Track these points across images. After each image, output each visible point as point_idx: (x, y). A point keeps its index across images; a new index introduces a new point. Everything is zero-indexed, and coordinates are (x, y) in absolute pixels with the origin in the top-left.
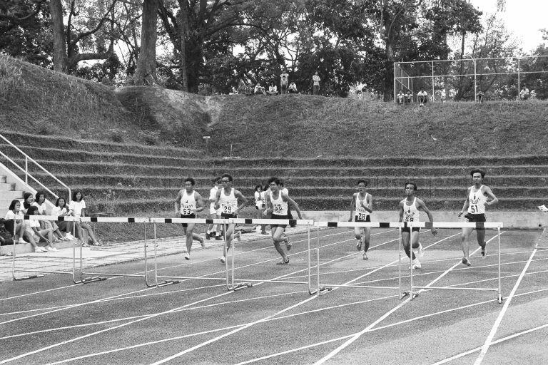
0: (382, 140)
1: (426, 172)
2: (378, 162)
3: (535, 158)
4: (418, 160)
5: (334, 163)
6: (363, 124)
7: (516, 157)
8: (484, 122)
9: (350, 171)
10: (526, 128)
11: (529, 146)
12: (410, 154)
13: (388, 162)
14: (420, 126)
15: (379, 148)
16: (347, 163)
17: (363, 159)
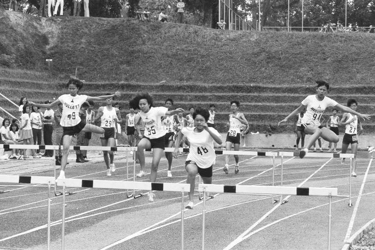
0: (222, 67)
1: (267, 99)
2: (221, 89)
3: (365, 88)
4: (260, 87)
5: (179, 88)
6: (203, 51)
7: (348, 86)
8: (318, 53)
9: (196, 97)
10: (356, 60)
11: (359, 76)
12: (250, 81)
13: (231, 89)
14: (258, 54)
15: (220, 75)
16: (192, 88)
17: (206, 85)
